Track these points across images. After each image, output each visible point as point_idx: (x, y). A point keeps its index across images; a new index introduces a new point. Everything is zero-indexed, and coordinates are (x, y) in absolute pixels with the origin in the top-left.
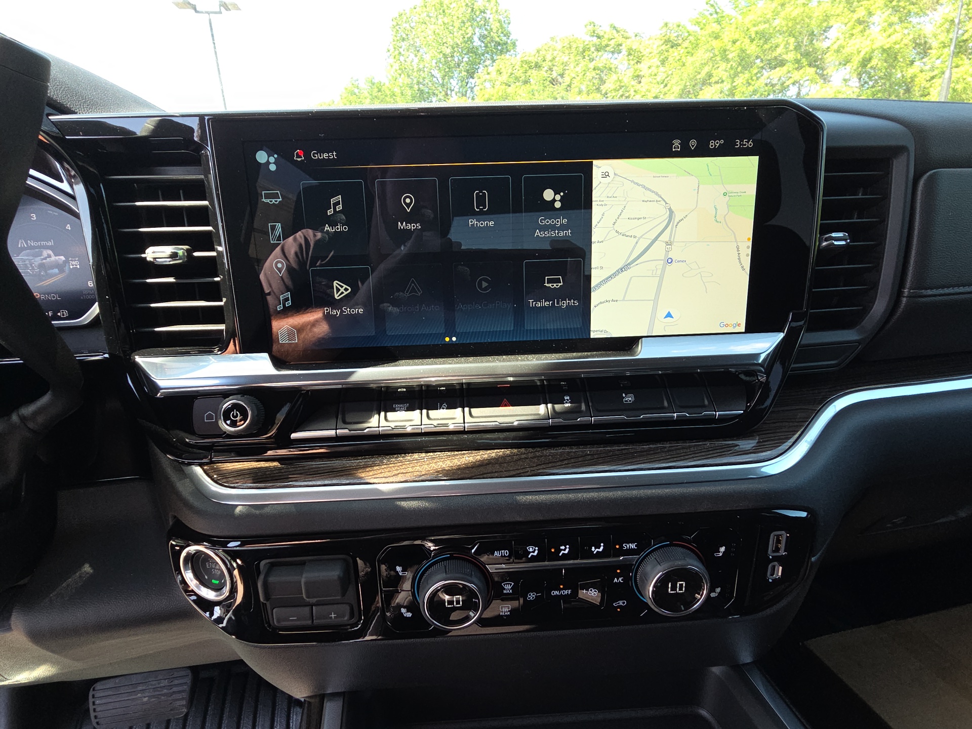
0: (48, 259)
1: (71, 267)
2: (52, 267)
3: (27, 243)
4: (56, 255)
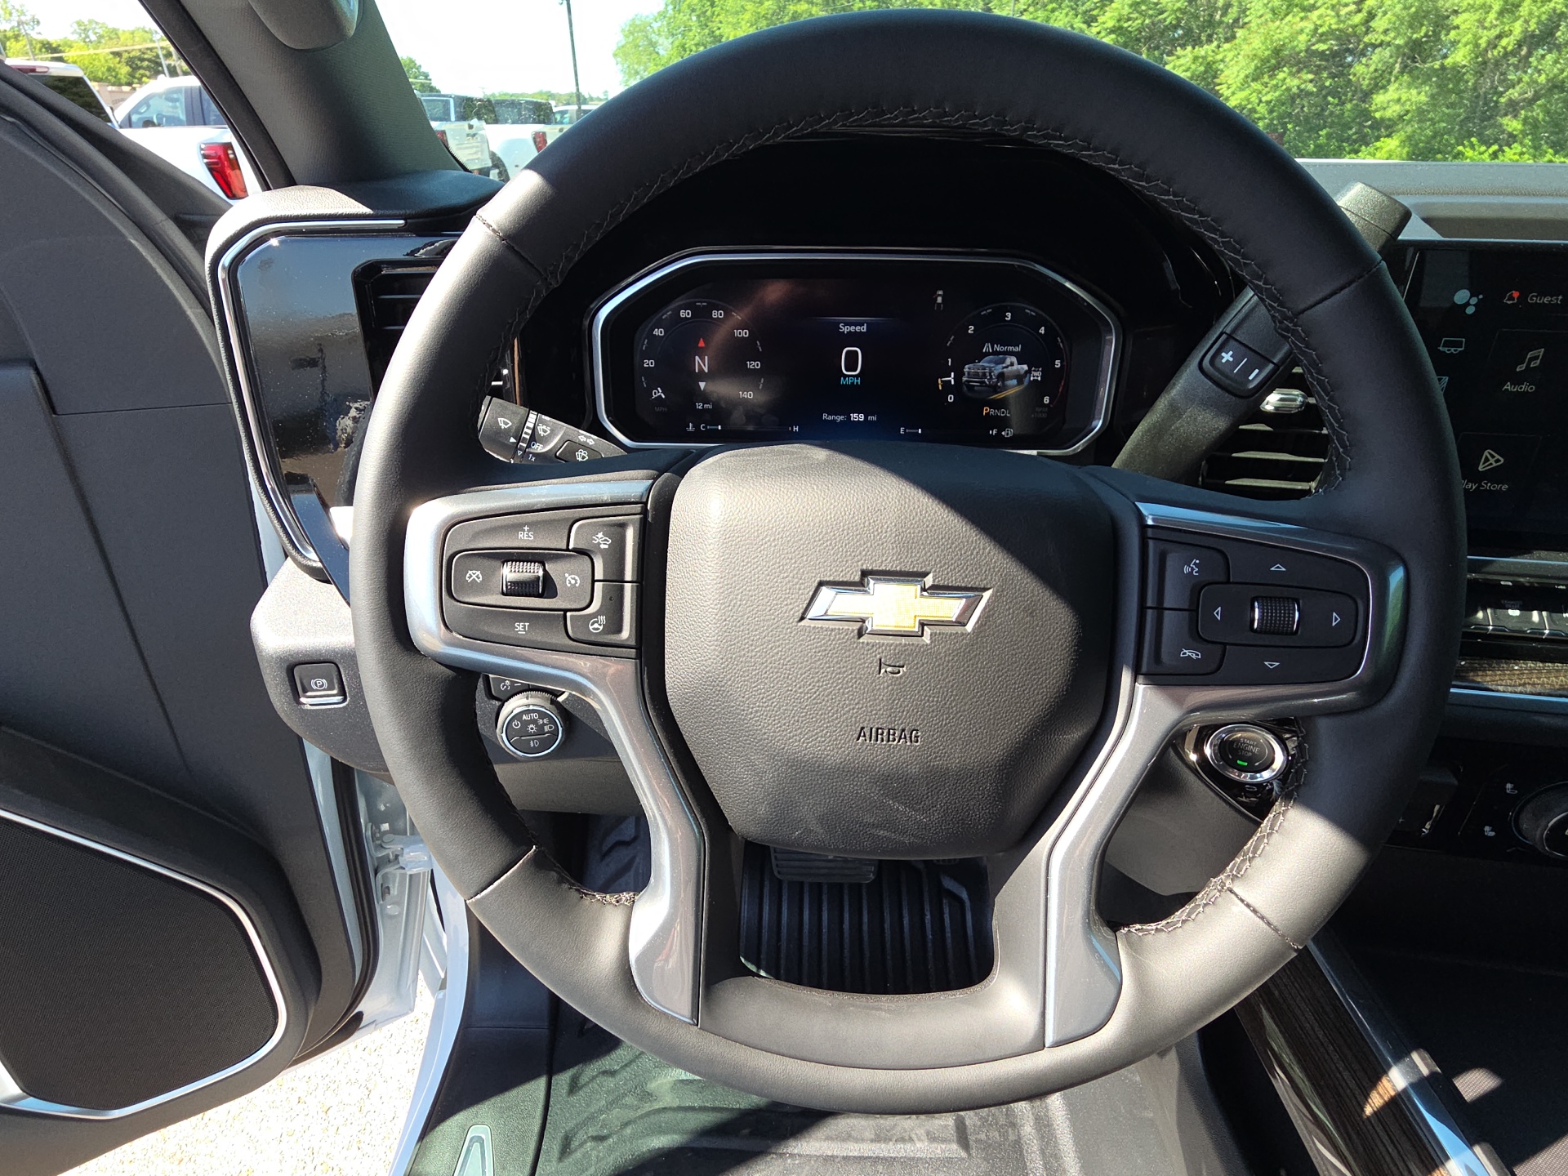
0: (1010, 368)
1: (1032, 378)
2: (1012, 378)
3: (993, 349)
4: (1019, 363)
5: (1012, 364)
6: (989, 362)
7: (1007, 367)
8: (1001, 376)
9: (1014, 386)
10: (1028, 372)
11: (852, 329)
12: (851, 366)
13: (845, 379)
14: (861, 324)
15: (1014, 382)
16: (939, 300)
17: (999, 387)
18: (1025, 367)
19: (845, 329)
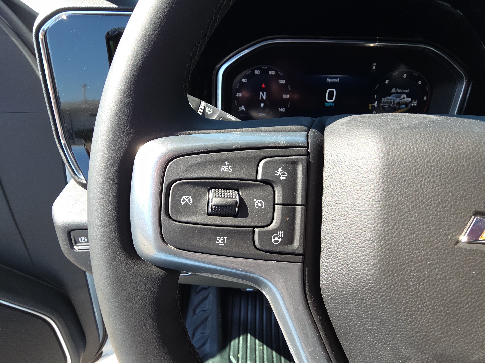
0: (403, 100)
1: (412, 105)
2: (403, 104)
3: (396, 90)
4: (407, 97)
5: (404, 98)
6: (394, 97)
7: (401, 99)
8: (399, 103)
9: (404, 108)
10: (411, 102)
11: (332, 80)
12: (330, 97)
13: (327, 103)
14: (337, 78)
15: (404, 106)
16: (374, 67)
17: (397, 108)
18: (410, 99)
19: (329, 80)
